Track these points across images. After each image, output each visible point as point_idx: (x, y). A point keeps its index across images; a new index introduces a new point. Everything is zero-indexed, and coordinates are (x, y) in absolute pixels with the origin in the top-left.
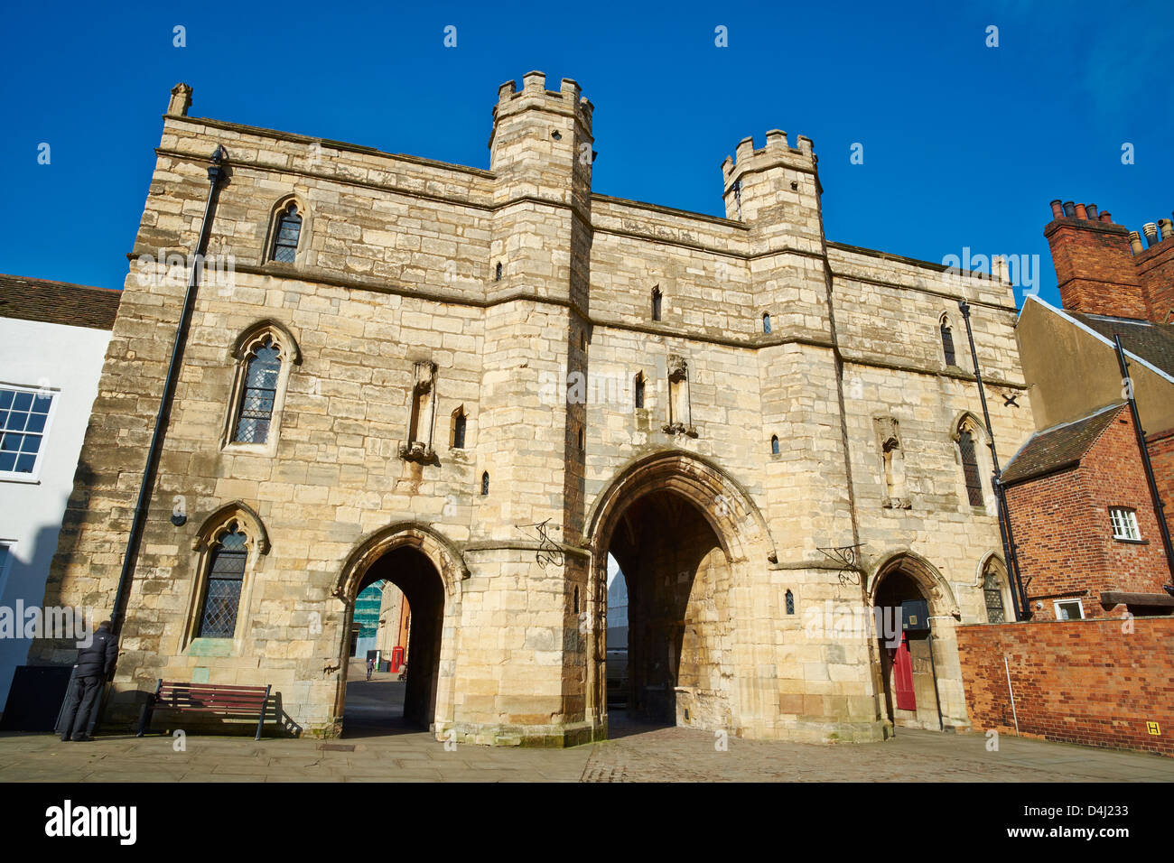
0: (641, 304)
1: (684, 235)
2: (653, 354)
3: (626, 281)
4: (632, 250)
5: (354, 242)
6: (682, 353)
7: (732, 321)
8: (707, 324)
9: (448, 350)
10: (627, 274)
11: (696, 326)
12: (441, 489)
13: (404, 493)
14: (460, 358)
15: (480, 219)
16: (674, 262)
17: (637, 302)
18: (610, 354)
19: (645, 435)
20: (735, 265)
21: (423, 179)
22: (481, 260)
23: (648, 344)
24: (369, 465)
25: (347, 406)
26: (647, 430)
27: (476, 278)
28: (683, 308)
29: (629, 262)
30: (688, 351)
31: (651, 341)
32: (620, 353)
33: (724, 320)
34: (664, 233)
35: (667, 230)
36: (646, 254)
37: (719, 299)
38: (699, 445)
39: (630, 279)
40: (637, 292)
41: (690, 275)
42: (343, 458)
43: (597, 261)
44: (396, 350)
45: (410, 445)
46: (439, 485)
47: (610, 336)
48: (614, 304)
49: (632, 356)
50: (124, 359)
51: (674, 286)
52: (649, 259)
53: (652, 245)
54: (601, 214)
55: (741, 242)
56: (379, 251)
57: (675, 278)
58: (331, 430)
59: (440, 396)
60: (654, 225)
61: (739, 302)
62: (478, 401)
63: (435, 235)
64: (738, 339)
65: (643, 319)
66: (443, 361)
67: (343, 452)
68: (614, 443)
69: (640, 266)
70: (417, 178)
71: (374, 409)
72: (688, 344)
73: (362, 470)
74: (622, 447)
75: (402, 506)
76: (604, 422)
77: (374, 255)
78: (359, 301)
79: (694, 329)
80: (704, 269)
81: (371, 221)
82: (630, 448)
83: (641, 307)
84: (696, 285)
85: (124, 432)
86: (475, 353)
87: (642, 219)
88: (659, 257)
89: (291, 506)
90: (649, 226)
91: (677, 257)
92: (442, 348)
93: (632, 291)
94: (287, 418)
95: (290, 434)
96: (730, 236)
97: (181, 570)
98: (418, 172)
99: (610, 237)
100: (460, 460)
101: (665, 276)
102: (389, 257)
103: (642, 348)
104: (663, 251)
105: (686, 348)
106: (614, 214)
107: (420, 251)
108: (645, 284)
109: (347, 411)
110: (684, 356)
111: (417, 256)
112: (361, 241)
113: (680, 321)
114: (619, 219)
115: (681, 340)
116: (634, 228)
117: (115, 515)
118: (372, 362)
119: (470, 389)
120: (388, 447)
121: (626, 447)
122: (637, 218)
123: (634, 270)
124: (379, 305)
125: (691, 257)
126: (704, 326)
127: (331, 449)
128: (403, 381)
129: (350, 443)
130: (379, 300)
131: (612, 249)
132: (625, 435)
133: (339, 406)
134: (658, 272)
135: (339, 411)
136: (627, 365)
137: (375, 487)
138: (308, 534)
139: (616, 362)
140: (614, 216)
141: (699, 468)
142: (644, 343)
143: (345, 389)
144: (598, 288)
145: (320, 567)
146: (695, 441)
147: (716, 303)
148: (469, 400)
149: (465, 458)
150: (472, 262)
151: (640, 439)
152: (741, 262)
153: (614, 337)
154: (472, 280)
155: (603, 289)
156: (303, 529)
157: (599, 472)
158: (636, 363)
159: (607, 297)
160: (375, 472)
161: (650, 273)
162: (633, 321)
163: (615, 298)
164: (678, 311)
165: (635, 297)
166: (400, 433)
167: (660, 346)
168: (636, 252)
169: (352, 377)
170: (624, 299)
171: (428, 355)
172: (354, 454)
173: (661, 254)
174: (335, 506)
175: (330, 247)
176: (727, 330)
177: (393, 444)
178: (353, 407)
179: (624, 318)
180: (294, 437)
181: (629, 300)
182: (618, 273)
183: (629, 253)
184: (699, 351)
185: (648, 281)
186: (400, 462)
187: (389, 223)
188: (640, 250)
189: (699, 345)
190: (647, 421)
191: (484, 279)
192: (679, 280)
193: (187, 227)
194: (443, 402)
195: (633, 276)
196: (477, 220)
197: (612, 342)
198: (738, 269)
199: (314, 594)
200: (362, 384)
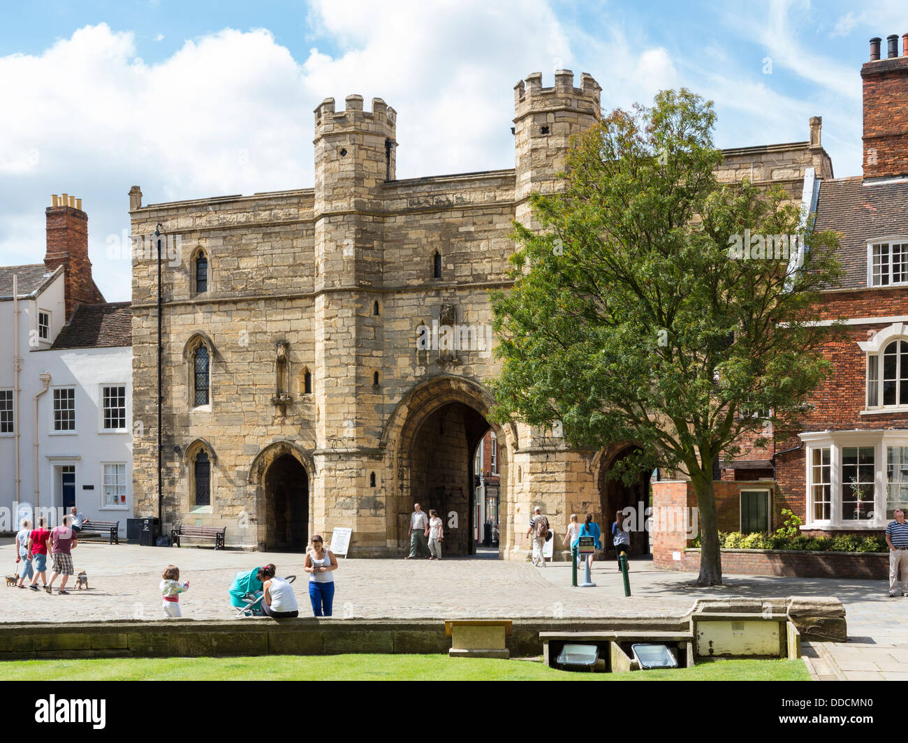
0: (422, 268)
1: (457, 198)
2: (430, 307)
3: (410, 252)
4: (416, 225)
5: (235, 270)
6: (453, 301)
7: (496, 265)
8: (474, 273)
9: (295, 331)
10: (410, 246)
11: (465, 276)
12: (297, 420)
13: (277, 425)
14: (302, 336)
15: (307, 230)
16: (449, 225)
17: (417, 268)
18: (399, 313)
19: (424, 368)
20: (501, 214)
21: (269, 210)
22: (310, 262)
23: (428, 299)
24: (258, 411)
25: (243, 378)
26: (426, 365)
27: (307, 276)
28: (454, 264)
29: (413, 235)
30: (458, 298)
31: (429, 297)
32: (406, 311)
33: (488, 266)
34: (441, 201)
35: (443, 198)
36: (425, 225)
37: (486, 249)
38: (464, 370)
39: (414, 249)
40: (419, 259)
41: (461, 233)
42: (245, 408)
43: (389, 241)
44: (265, 337)
45: (278, 396)
46: (296, 417)
47: (399, 299)
48: (402, 272)
49: (415, 311)
50: (140, 368)
51: (448, 246)
52: (429, 228)
53: (431, 216)
54: (391, 200)
55: (507, 190)
56: (249, 273)
57: (449, 240)
58: (237, 393)
59: (292, 363)
60: (433, 196)
61: (504, 246)
62: (314, 362)
63: (279, 251)
64: (500, 280)
65: (423, 280)
66: (292, 339)
67: (244, 405)
68: (403, 377)
69: (420, 236)
70: (265, 210)
71: (258, 377)
72: (458, 293)
73: (255, 414)
74: (408, 380)
75: (278, 432)
76: (395, 363)
77: (247, 276)
78: (242, 310)
79: (463, 279)
80: (474, 224)
81: (242, 253)
82: (414, 379)
83: (421, 271)
84: (466, 241)
85: (147, 407)
86: (310, 330)
87: (423, 194)
88: (436, 225)
89: (224, 438)
90: (429, 199)
91: (452, 220)
92: (291, 331)
93: (415, 259)
94: (215, 388)
95: (218, 399)
96: (498, 188)
97: (182, 474)
98: (266, 206)
99: (398, 217)
100: (307, 401)
101: (441, 240)
102: (256, 275)
103: (422, 303)
104: (440, 218)
105: (456, 296)
106: (401, 196)
107: (272, 266)
108: (425, 250)
109: (244, 380)
110: (455, 303)
111: (271, 269)
112: (238, 268)
113: (452, 275)
114: (405, 201)
115: (453, 291)
116: (415, 204)
117: (152, 450)
118: (253, 348)
119: (309, 354)
120: (266, 398)
121: (411, 379)
122: (419, 195)
123: (418, 241)
124: (254, 309)
125: (463, 217)
126: (472, 275)
127: (239, 405)
128: (270, 357)
129: (247, 399)
130: (252, 306)
131: (400, 227)
132: (409, 370)
133: (239, 378)
134: (436, 238)
135: (239, 381)
136: (411, 319)
137: (263, 423)
138: (233, 452)
139: (403, 318)
140: (401, 199)
141: (464, 387)
142: (424, 299)
143: (241, 368)
144: (389, 263)
145: (241, 469)
146: (461, 368)
147: (483, 253)
148: (309, 362)
149: (310, 400)
150: (303, 265)
151: (420, 371)
152: (507, 210)
153: (402, 299)
154: (305, 279)
155: (394, 263)
156: (231, 449)
157: (392, 398)
158: (418, 316)
159: (397, 269)
160: (262, 414)
161: (429, 240)
162: (415, 282)
163: (402, 268)
164: (451, 266)
165: (418, 264)
166: (272, 390)
167: (436, 299)
168: (417, 225)
169: (243, 359)
170: (409, 267)
171: (283, 337)
172: (250, 405)
173: (438, 221)
174: (244, 436)
175: (222, 277)
176: (491, 274)
177: (270, 397)
178: (246, 378)
179: (408, 282)
180: (220, 400)
181: (413, 267)
182: (405, 246)
183: (412, 228)
184: (466, 297)
185: (427, 248)
186: (274, 407)
187: (253, 250)
188: (422, 222)
189: (466, 293)
190: (426, 357)
191: (313, 276)
192: (452, 240)
193: (153, 283)
194: (295, 366)
195: (416, 246)
196: (305, 232)
197: (401, 303)
198: (504, 217)
199: (240, 482)
200: (249, 363)
